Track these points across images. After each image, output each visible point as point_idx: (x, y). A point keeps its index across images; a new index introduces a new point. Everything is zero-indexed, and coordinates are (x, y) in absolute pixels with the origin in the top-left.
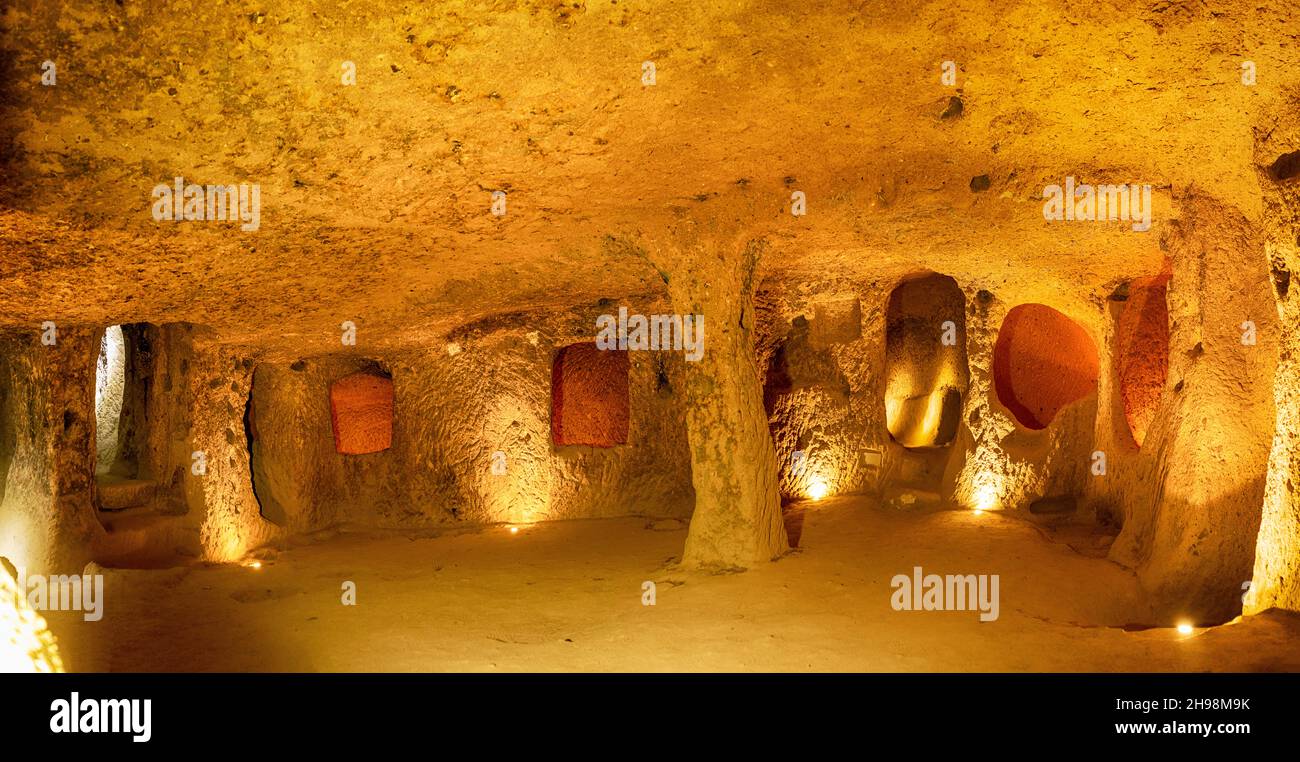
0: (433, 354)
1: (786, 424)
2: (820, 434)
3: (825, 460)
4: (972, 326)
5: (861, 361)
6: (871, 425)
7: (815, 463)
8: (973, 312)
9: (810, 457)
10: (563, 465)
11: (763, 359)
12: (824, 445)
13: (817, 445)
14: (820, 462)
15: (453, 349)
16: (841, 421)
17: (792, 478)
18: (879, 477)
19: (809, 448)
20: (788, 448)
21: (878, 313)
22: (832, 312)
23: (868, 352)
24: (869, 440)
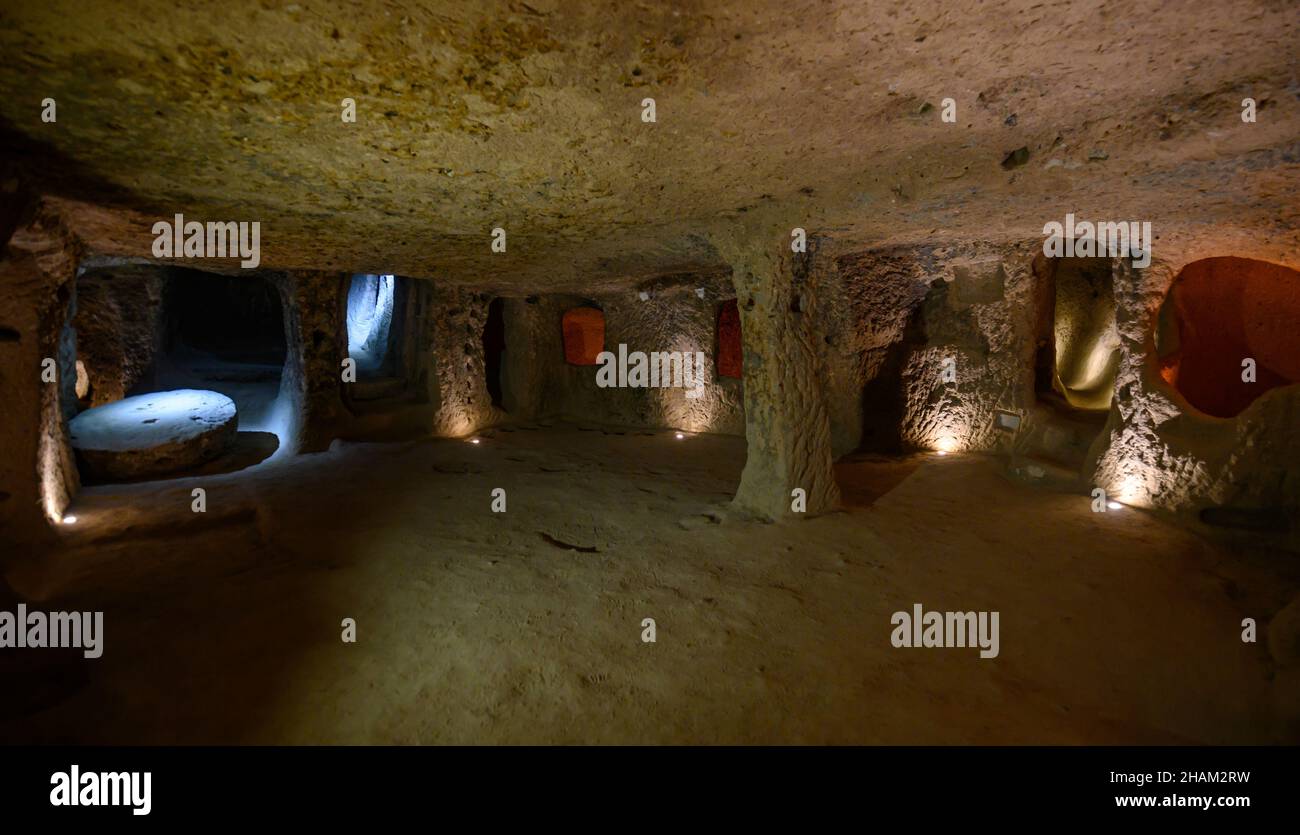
0: (630, 299)
1: (919, 378)
2: (953, 390)
3: (957, 417)
4: (1120, 290)
5: (1003, 322)
6: (1010, 388)
7: (945, 417)
8: (1121, 275)
9: (941, 411)
10: (722, 392)
11: (899, 318)
12: (956, 402)
13: (949, 401)
14: (950, 418)
15: (644, 296)
16: (977, 380)
17: (922, 429)
18: (1016, 441)
19: (941, 403)
20: (919, 400)
21: (1023, 274)
22: (975, 273)
23: (1010, 313)
24: (1007, 402)
